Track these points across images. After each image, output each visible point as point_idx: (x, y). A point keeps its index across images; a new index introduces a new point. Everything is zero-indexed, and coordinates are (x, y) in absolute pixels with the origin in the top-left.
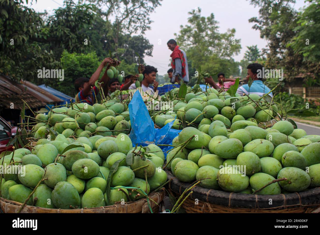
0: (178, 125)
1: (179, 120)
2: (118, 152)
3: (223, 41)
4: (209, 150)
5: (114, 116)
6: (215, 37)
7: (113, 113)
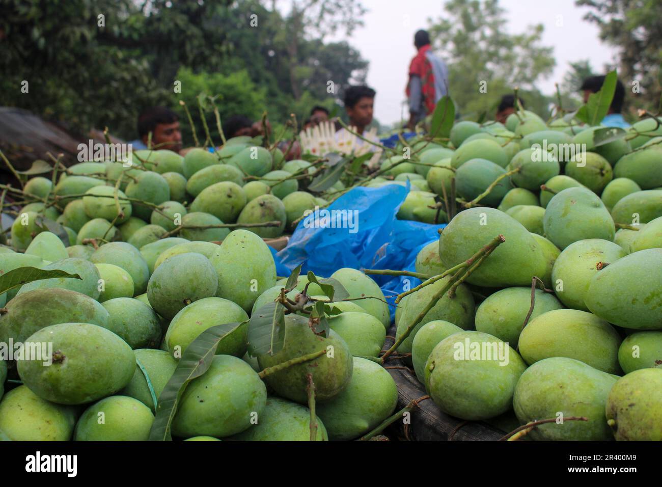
0: (433, 208)
1: (435, 195)
2: (217, 296)
3: (518, 50)
4: (554, 293)
5: (241, 182)
6: (500, 41)
7: (237, 175)
